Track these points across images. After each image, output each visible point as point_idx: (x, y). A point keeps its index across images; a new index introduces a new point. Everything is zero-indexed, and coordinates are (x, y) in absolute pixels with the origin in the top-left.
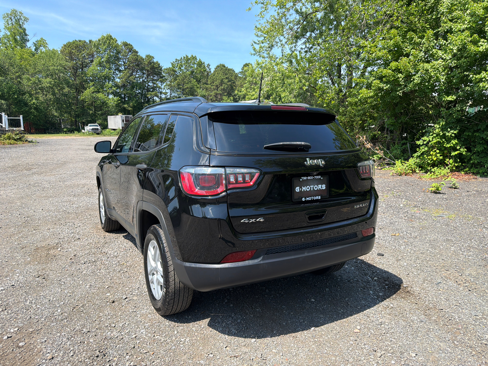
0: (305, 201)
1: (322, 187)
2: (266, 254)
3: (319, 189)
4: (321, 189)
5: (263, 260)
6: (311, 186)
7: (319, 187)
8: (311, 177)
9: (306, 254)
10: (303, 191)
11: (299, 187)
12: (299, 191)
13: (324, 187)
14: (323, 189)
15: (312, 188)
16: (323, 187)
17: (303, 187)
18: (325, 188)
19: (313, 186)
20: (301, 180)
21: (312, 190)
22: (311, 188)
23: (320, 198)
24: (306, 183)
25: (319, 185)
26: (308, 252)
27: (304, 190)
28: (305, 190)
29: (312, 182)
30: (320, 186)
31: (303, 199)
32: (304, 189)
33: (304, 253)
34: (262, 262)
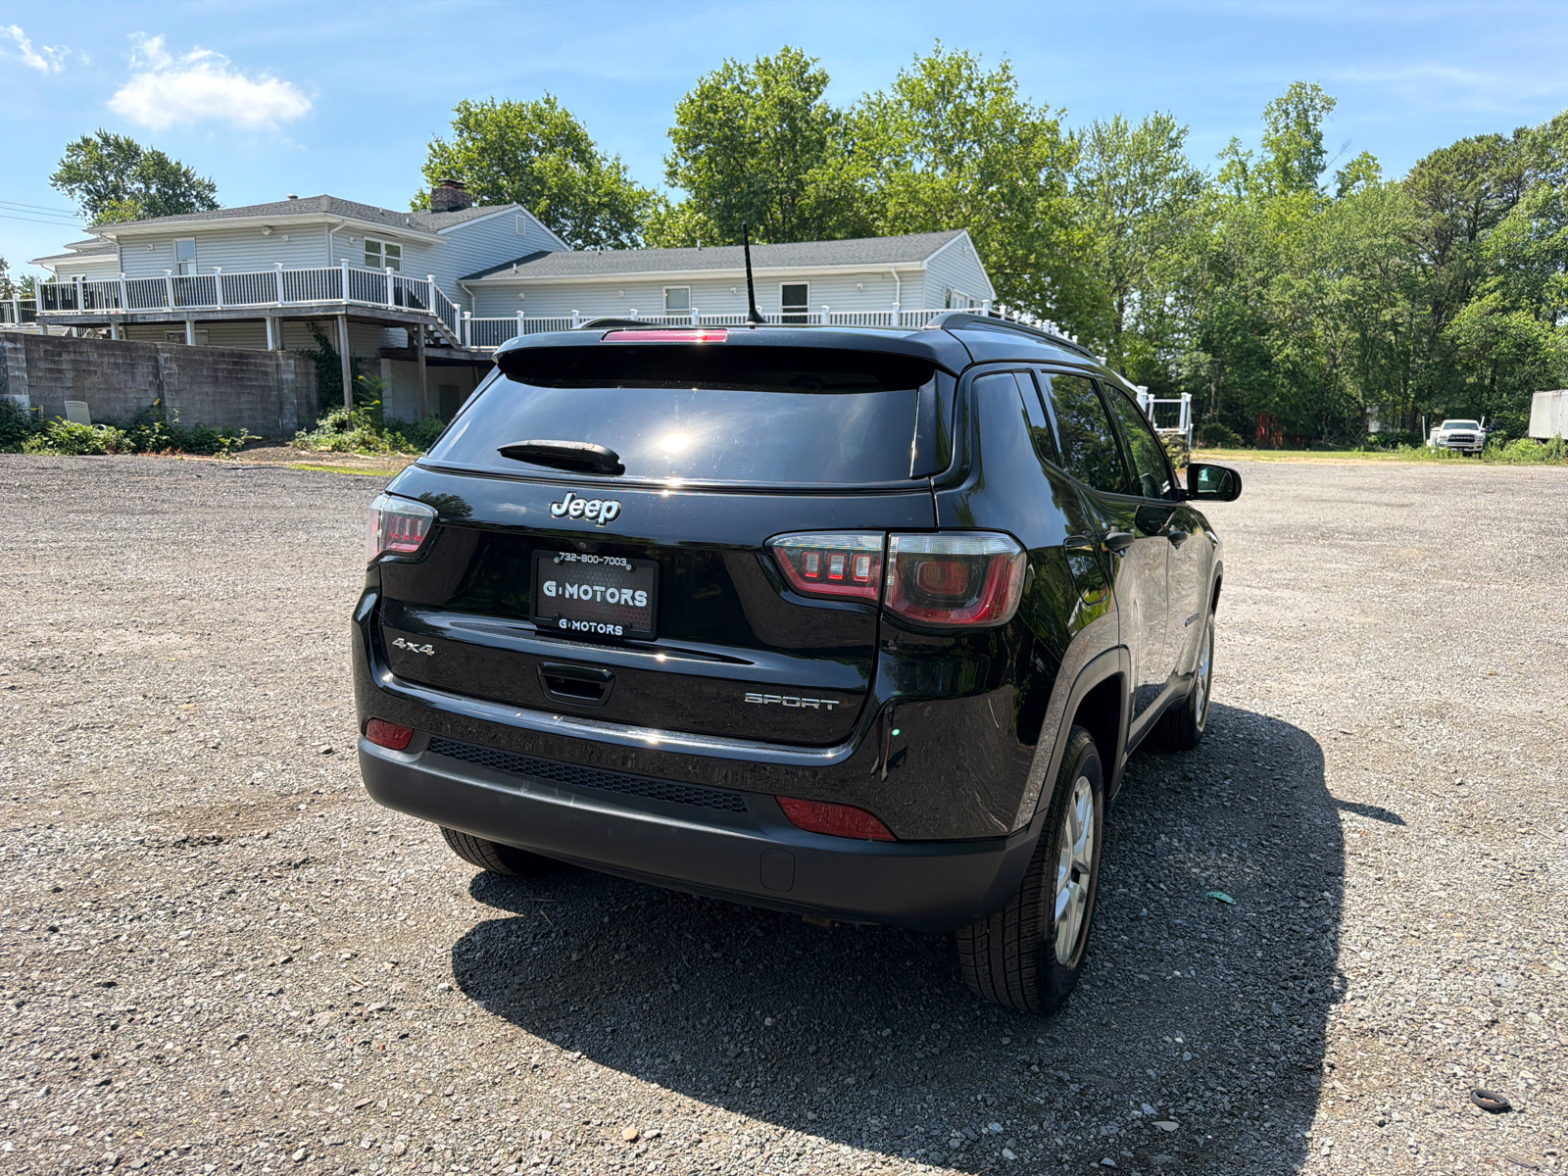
0: (569, 629)
1: (633, 598)
2: (429, 749)
3: (623, 602)
4: (631, 603)
5: (421, 762)
6: (596, 588)
7: (624, 597)
8: (593, 558)
9: (522, 793)
10: (567, 596)
11: (554, 583)
12: (553, 594)
13: (641, 599)
14: (638, 604)
15: (599, 594)
16: (637, 597)
17: (568, 586)
18: (644, 604)
19: (603, 589)
20: (556, 560)
21: (599, 600)
22: (595, 592)
23: (619, 631)
24: (580, 574)
25: (624, 591)
26: (531, 790)
27: (571, 595)
28: (576, 597)
29: (600, 574)
30: (627, 594)
31: (563, 624)
32: (572, 590)
33: (518, 787)
34: (415, 767)
